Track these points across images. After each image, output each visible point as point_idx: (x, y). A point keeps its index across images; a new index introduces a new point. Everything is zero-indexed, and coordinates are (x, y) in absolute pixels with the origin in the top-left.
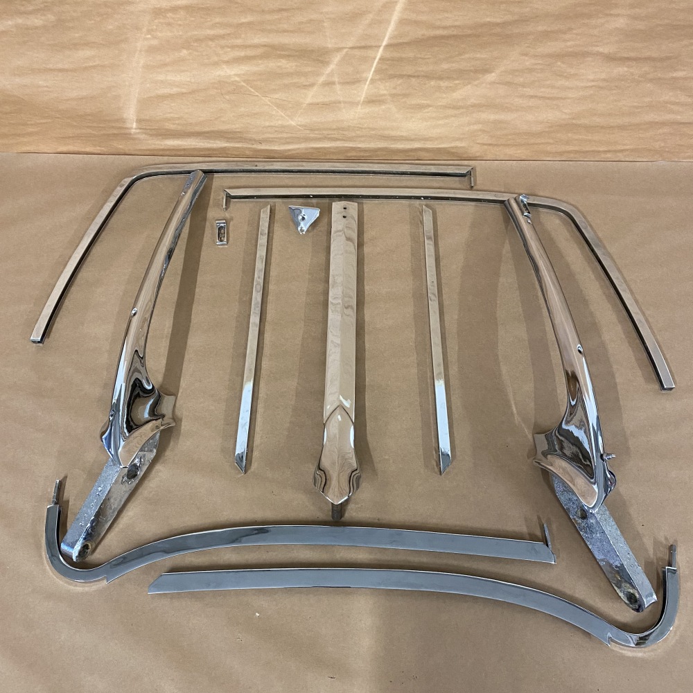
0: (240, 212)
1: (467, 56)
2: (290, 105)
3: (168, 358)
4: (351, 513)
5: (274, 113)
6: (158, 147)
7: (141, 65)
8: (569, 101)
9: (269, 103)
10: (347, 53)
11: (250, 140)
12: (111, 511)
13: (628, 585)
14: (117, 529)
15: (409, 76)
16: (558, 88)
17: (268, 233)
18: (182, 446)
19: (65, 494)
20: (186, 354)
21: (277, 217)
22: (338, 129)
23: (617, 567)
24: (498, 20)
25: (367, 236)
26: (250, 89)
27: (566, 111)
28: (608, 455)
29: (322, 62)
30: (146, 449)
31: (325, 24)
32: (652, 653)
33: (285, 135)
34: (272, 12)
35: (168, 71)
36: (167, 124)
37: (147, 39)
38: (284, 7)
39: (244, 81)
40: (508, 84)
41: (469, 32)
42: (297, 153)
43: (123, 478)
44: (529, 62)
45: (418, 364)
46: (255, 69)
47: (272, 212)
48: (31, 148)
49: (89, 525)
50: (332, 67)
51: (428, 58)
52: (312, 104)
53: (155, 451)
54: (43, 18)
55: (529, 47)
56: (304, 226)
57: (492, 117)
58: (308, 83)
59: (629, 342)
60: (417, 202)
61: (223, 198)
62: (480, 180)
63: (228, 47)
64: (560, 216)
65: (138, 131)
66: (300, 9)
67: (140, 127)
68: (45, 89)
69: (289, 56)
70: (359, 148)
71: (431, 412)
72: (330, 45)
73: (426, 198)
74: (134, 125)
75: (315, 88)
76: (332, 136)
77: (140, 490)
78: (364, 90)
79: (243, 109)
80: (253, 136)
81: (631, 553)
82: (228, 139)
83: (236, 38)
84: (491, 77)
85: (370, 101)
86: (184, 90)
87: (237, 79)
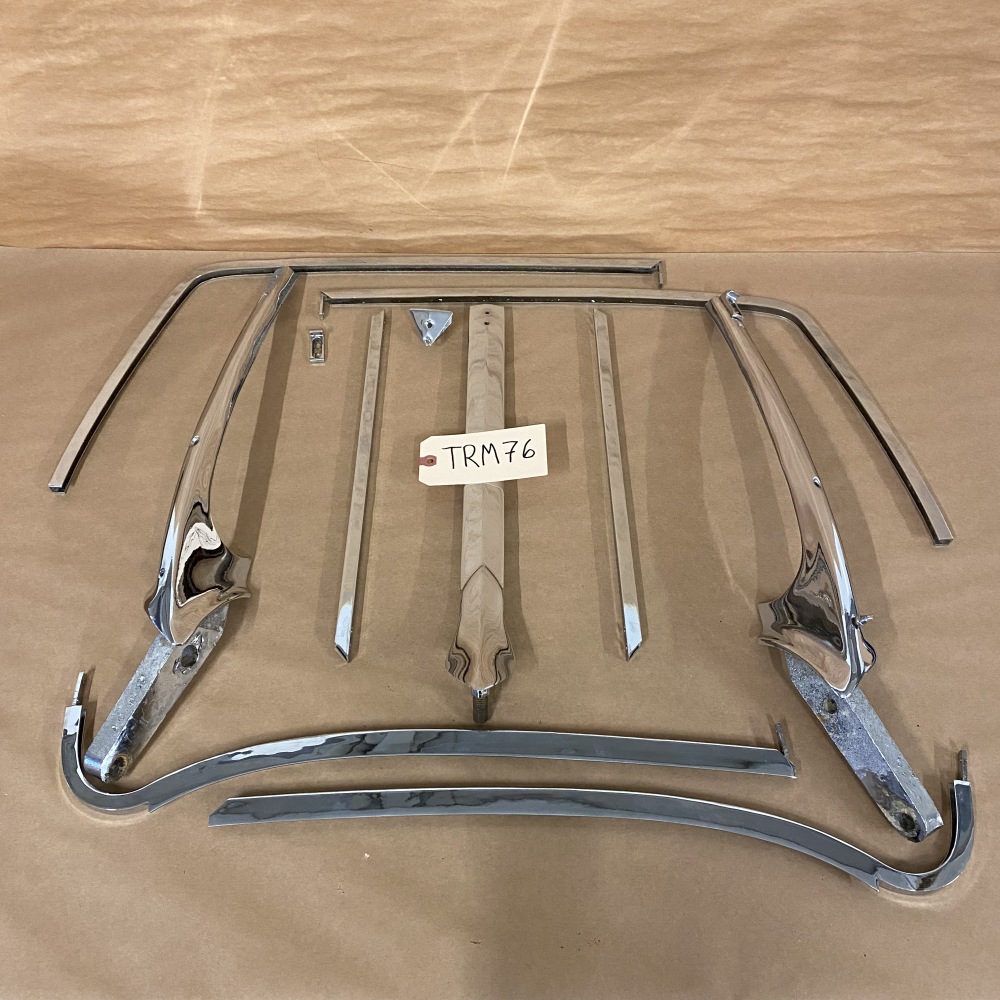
0: (342, 321)
1: (649, 102)
2: (412, 175)
3: (240, 510)
4: (501, 713)
5: (389, 186)
6: (231, 238)
7: (211, 119)
8: (788, 164)
9: (383, 172)
10: (487, 101)
11: (358, 226)
12: (158, 712)
13: (901, 803)
14: (164, 740)
15: (573, 131)
16: (773, 146)
17: (382, 346)
18: (260, 626)
19: (92, 693)
20: (267, 504)
21: (394, 327)
22: (477, 208)
23: (883, 777)
24: (688, 50)
25: (517, 349)
26: (358, 151)
27: (784, 179)
28: (862, 617)
29: (454, 112)
30: (209, 625)
31: (458, 59)
32: (941, 903)
33: (404, 218)
34: (388, 42)
35: (249, 127)
36: (244, 202)
37: (221, 82)
38: (403, 36)
39: (350, 140)
40: (705, 141)
41: (651, 67)
42: (421, 245)
43: (176, 663)
44: (731, 111)
45: (592, 515)
46: (365, 123)
47: (387, 321)
48: (59, 241)
49: (125, 728)
50: (468, 119)
51: (597, 106)
52: (442, 172)
53: (221, 629)
54: (83, 54)
55: (731, 89)
56: (430, 336)
57: (685, 189)
58: (436, 143)
59: (885, 482)
60: (586, 306)
61: (319, 304)
62: (671, 277)
63: (328, 92)
64: (783, 322)
65: (204, 213)
66: (423, 37)
67: (207, 206)
68: (83, 153)
69: (409, 104)
70: (506, 236)
71: (612, 576)
72: (464, 86)
73: (598, 300)
74: (199, 205)
75: (445, 150)
76: (470, 219)
77: (199, 687)
78: (511, 153)
79: (347, 181)
80: (361, 219)
81: (902, 757)
82: (327, 225)
83: (340, 80)
84: (682, 132)
85: (520, 168)
86: (268, 154)
87: (340, 137)
